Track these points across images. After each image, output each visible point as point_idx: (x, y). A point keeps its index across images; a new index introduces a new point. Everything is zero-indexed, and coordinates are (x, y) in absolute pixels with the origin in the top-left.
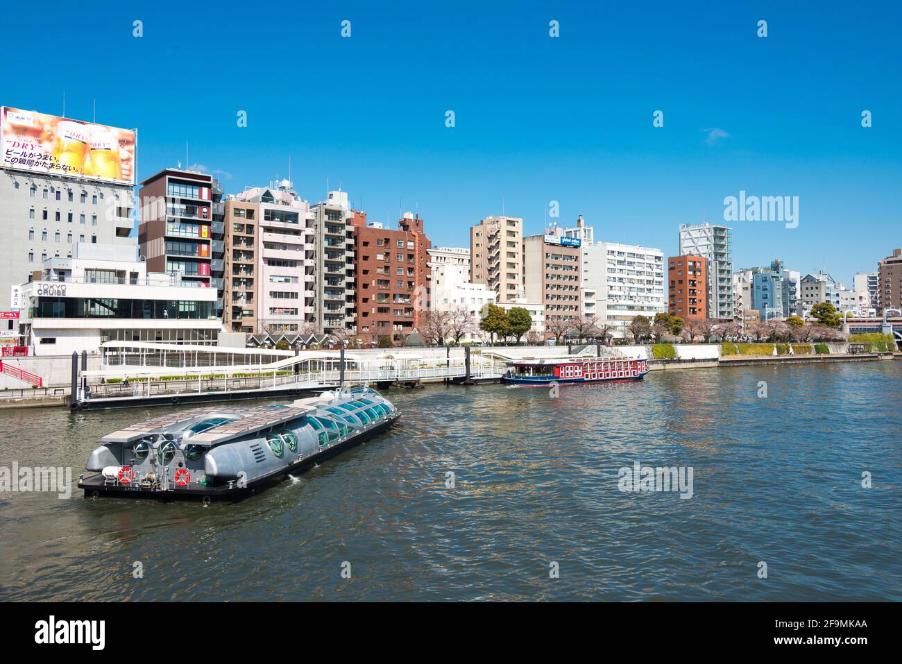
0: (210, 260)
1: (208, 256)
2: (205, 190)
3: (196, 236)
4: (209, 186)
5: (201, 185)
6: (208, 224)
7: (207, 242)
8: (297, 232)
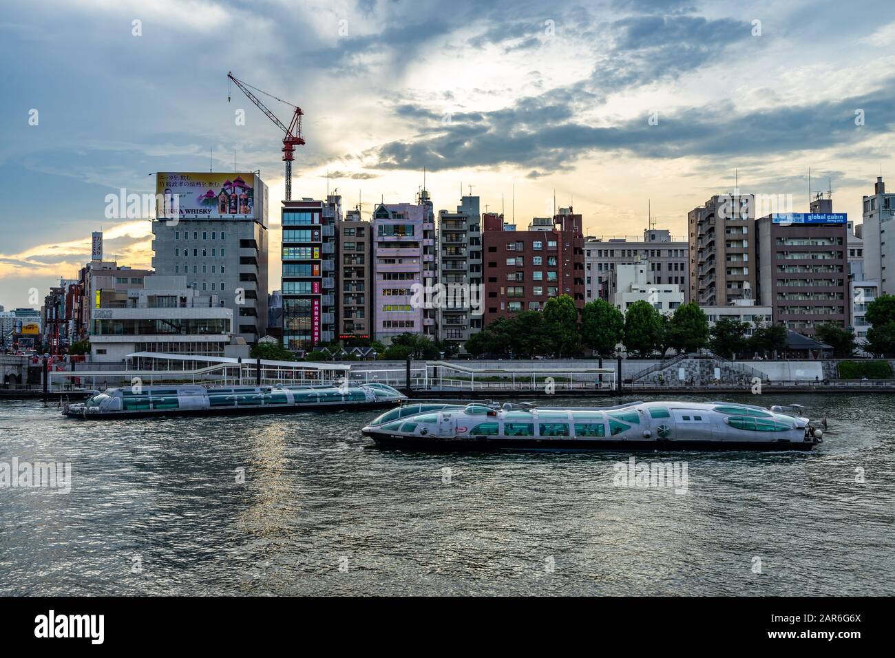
0: (321, 279)
1: (320, 275)
2: (316, 215)
3: (309, 258)
4: (320, 211)
5: (313, 211)
6: (319, 245)
7: (318, 263)
8: (416, 244)
